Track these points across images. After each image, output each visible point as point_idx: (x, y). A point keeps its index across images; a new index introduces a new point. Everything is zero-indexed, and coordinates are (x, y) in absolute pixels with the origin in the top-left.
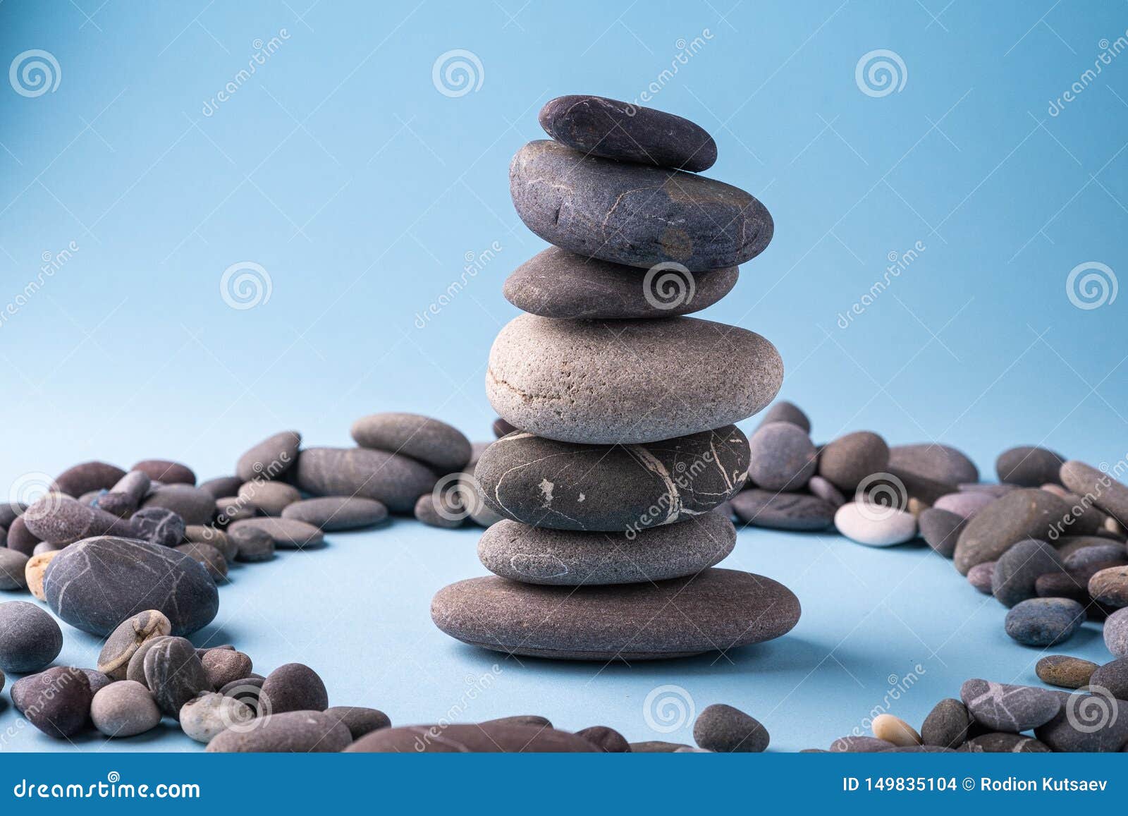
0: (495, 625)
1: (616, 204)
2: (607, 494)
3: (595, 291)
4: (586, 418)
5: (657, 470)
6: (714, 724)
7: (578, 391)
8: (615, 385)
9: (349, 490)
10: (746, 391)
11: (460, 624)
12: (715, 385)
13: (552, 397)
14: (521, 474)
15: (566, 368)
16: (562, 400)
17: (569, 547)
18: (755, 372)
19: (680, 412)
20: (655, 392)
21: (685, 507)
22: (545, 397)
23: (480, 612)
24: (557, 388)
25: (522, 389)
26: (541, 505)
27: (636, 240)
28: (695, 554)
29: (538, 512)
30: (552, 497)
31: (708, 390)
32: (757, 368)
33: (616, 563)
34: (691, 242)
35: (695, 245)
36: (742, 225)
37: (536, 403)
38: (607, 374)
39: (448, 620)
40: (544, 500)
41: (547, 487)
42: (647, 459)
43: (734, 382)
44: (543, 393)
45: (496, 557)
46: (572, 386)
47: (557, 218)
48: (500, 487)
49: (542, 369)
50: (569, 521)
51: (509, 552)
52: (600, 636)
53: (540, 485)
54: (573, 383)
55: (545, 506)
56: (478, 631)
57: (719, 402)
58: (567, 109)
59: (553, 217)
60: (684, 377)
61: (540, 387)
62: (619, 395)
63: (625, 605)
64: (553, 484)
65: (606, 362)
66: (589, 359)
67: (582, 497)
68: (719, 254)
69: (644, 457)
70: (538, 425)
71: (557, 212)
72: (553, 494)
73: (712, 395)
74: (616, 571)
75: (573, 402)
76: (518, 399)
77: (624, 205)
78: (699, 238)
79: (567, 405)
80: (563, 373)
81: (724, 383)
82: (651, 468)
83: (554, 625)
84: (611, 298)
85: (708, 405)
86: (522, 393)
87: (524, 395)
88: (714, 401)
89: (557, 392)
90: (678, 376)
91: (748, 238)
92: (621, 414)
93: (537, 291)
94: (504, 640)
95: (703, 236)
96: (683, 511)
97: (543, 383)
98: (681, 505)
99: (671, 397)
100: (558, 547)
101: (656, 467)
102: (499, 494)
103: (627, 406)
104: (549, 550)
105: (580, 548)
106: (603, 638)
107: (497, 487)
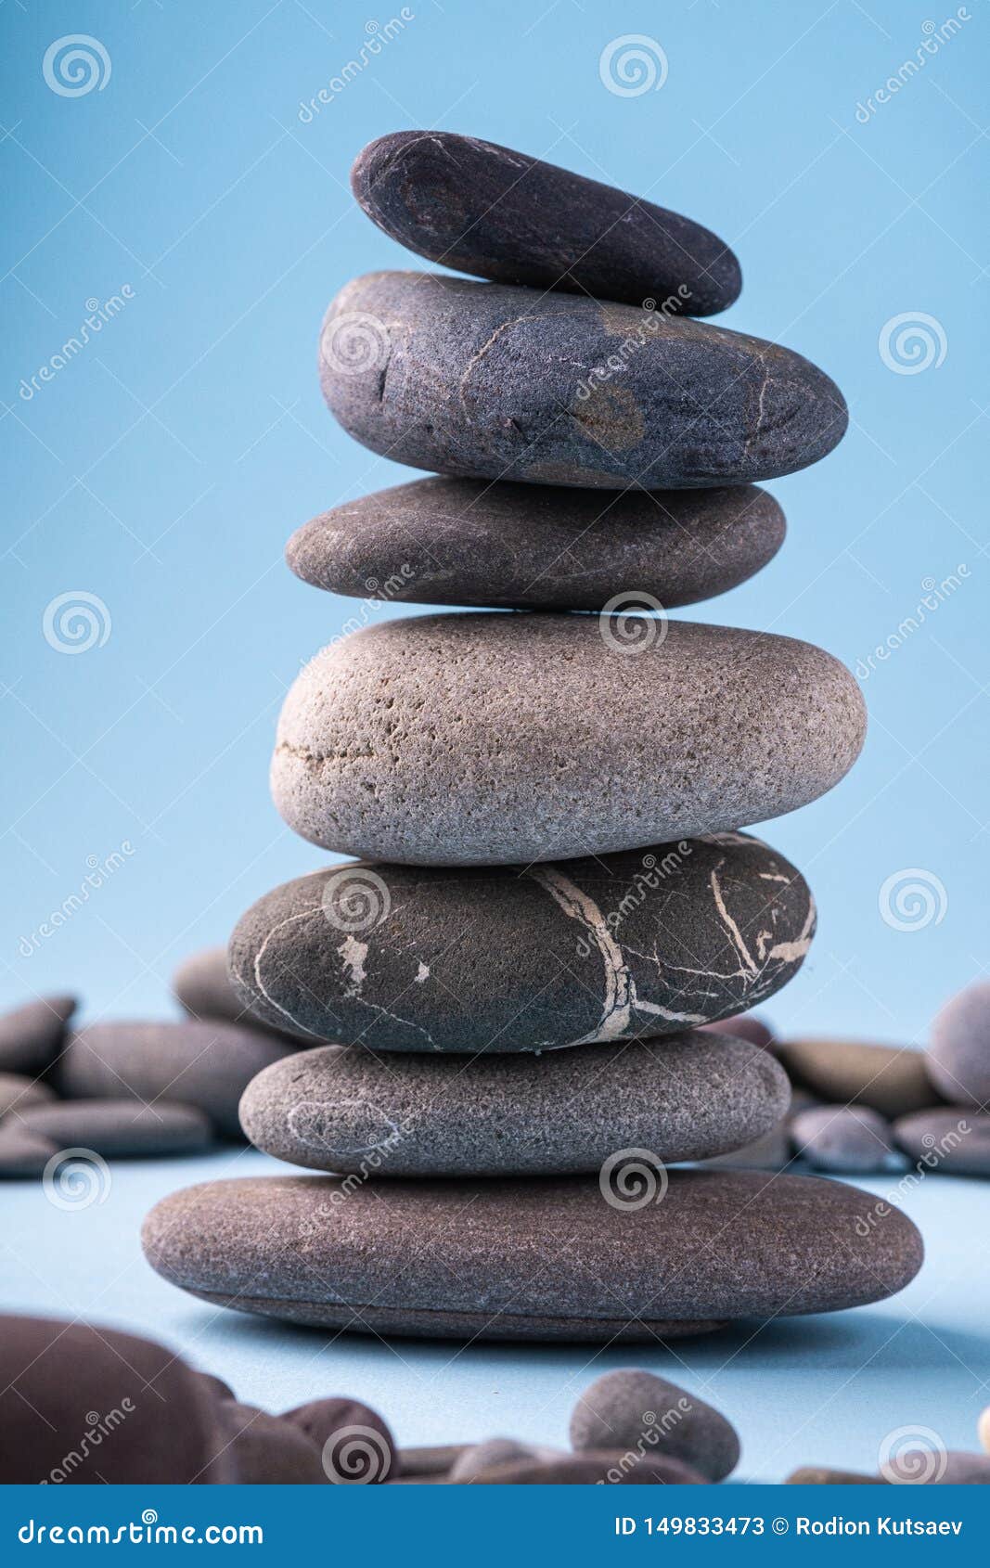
0: (246, 1251)
1: (490, 342)
2: (474, 964)
3: (452, 531)
4: (424, 793)
5: (583, 916)
6: (610, 1409)
7: (406, 735)
8: (480, 719)
9: (148, 1091)
10: (764, 740)
11: (182, 1253)
12: (695, 723)
13: (358, 754)
14: (305, 929)
15: (386, 692)
16: (375, 757)
17: (403, 1085)
18: (788, 703)
19: (617, 779)
20: (564, 734)
21: (643, 996)
22: (344, 755)
23: (220, 1224)
24: (367, 731)
25: (305, 745)
26: (342, 992)
27: (524, 410)
28: (675, 1109)
29: (337, 1008)
30: (363, 975)
31: (680, 732)
32: (793, 694)
33: (499, 1118)
34: (639, 412)
35: (648, 418)
36: (758, 386)
37: (329, 770)
38: (466, 697)
39: (162, 1245)
40: (349, 981)
41: (355, 953)
42: (565, 896)
43: (738, 719)
44: (339, 748)
45: (262, 1113)
46: (395, 727)
47: (382, 388)
48: (264, 957)
49: (340, 696)
50: (400, 1027)
51: (286, 1100)
52: (460, 1275)
53: (340, 950)
54: (398, 720)
55: (350, 993)
56: (215, 1265)
57: (705, 759)
58: (396, 149)
59: (375, 387)
60: (627, 706)
61: (334, 734)
62: (488, 741)
63: (522, 1213)
64: (365, 947)
65: (467, 677)
66: (432, 671)
67: (424, 972)
68: (704, 441)
69: (561, 893)
70: (336, 820)
71: (383, 374)
72: (366, 967)
73: (688, 744)
74: (500, 1136)
75: (397, 759)
76: (300, 766)
77: (506, 343)
78: (658, 403)
79: (384, 767)
80: (378, 701)
81: (715, 720)
82: (570, 911)
83: (365, 1249)
84: (487, 549)
85: (680, 765)
86: (306, 754)
87: (309, 758)
88: (692, 756)
89: (367, 740)
90: (615, 703)
91: (771, 415)
92: (492, 782)
93: (335, 535)
94: (265, 1283)
95: (667, 401)
96: (639, 1005)
97: (341, 724)
98: (633, 991)
99: (597, 746)
100: (382, 1086)
101: (582, 910)
102: (261, 972)
103: (504, 763)
104: (363, 1091)
105: (425, 1088)
106: (469, 1279)
107: (258, 957)
